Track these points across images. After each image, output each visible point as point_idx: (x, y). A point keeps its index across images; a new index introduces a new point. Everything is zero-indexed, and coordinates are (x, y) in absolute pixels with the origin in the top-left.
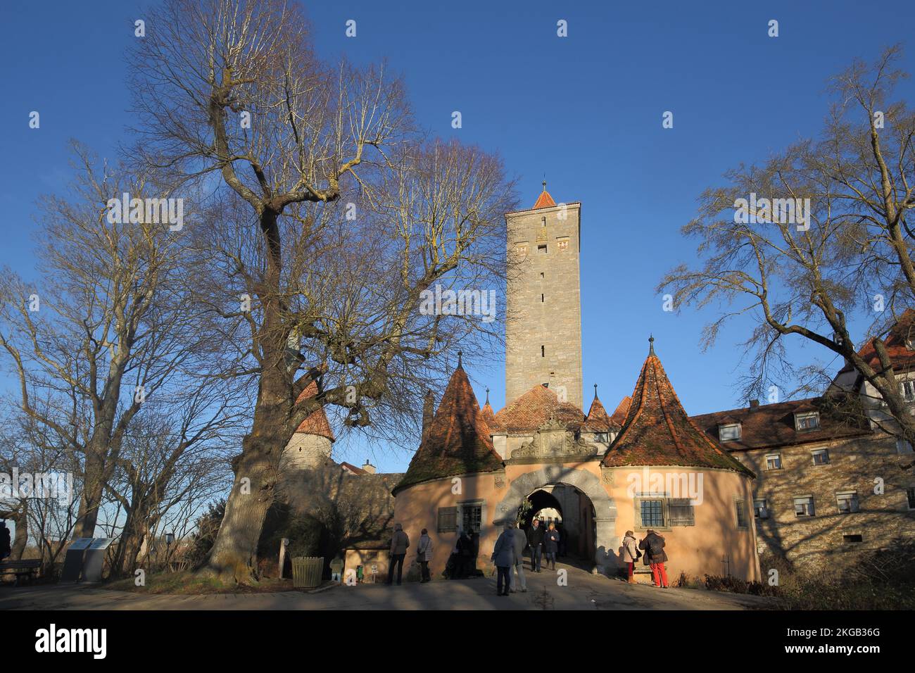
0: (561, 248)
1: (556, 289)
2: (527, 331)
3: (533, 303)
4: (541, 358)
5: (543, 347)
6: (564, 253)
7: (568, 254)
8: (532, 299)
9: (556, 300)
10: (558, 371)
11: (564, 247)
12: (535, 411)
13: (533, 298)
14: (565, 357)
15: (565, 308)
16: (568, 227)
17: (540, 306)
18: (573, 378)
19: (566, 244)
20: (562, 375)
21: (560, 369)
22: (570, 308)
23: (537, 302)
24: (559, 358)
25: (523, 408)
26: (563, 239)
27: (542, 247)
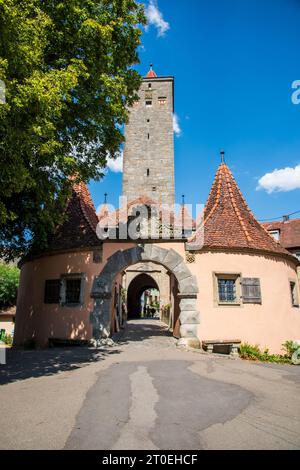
0: (161, 104)
1: (157, 131)
2: (137, 158)
3: (142, 139)
4: (146, 177)
5: (148, 170)
6: (163, 108)
7: (166, 109)
9: (157, 139)
10: (158, 187)
11: (163, 104)
13: (142, 136)
14: (163, 178)
16: (166, 91)
17: (146, 142)
18: (168, 193)
19: (165, 102)
20: (162, 191)
21: (160, 186)
22: (167, 144)
23: (144, 139)
24: (159, 178)
26: (162, 99)
27: (149, 103)
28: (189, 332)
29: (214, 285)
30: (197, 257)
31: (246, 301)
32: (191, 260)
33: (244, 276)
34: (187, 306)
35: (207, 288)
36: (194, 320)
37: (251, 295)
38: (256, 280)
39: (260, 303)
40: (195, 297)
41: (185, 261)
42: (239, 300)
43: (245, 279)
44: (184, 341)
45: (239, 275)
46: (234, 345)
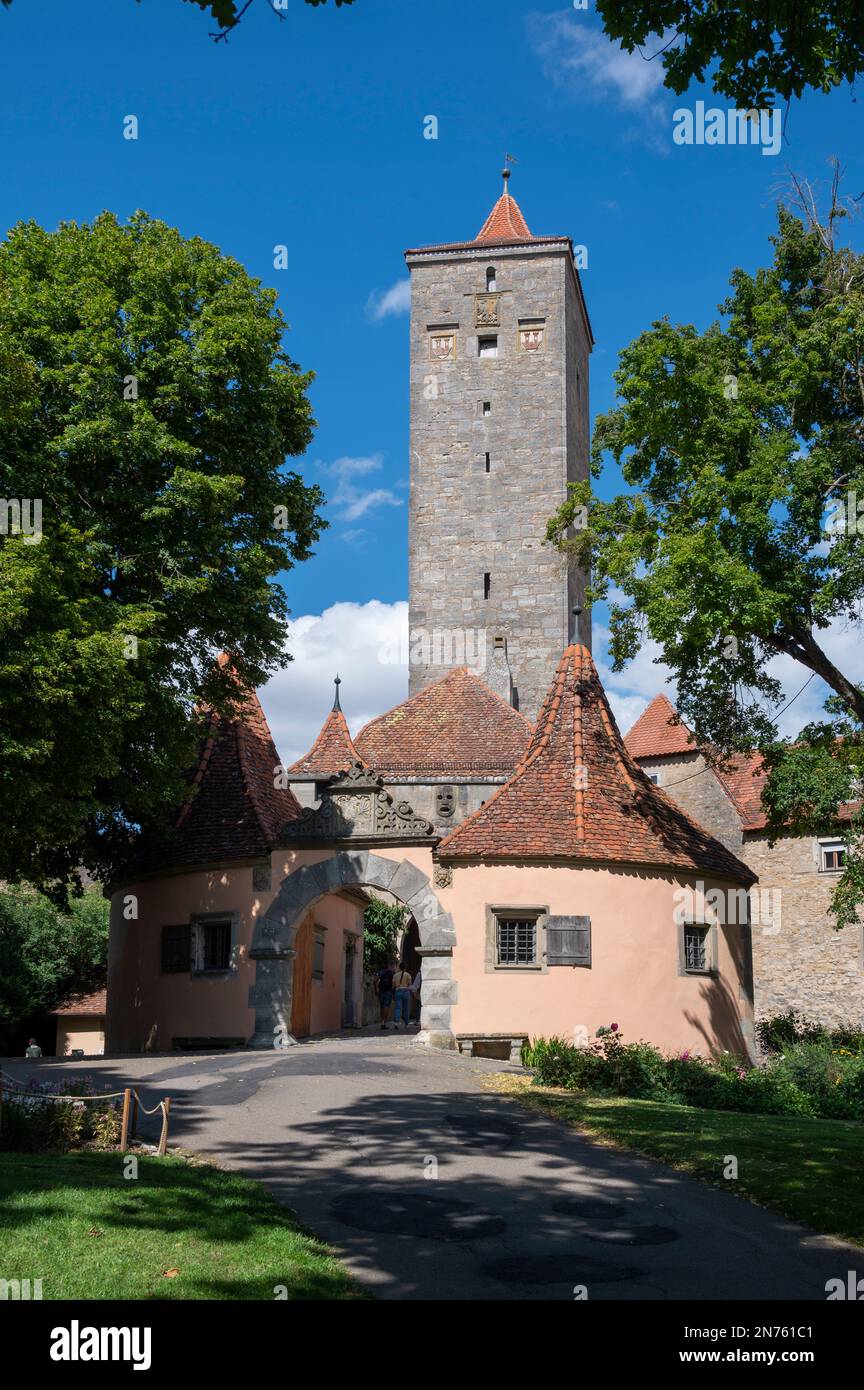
0: (529, 346)
1: (516, 445)
2: (453, 538)
3: (468, 473)
4: (482, 602)
5: (487, 576)
6: (534, 359)
7: (543, 363)
8: (463, 464)
9: (516, 470)
10: (517, 632)
11: (535, 346)
12: (442, 727)
13: (466, 463)
14: (533, 602)
15: (535, 491)
16: (543, 296)
17: (481, 481)
18: (549, 650)
19: (540, 337)
20: (528, 643)
21: (522, 627)
22: (546, 488)
23: (475, 470)
24: (522, 603)
25: (419, 720)
26: (531, 326)
27: (488, 341)
28: (434, 1019)
29: (488, 932)
30: (458, 874)
31: (555, 961)
32: (444, 882)
33: (553, 912)
34: (433, 971)
35: (474, 937)
36: (446, 996)
37: (565, 950)
38: (581, 920)
39: (589, 966)
40: (449, 954)
41: (431, 884)
42: (540, 960)
43: (556, 919)
44: (424, 1037)
45: (543, 911)
46: (514, 1042)
